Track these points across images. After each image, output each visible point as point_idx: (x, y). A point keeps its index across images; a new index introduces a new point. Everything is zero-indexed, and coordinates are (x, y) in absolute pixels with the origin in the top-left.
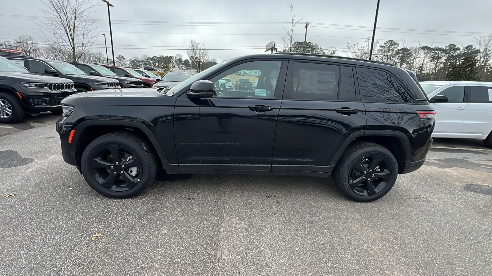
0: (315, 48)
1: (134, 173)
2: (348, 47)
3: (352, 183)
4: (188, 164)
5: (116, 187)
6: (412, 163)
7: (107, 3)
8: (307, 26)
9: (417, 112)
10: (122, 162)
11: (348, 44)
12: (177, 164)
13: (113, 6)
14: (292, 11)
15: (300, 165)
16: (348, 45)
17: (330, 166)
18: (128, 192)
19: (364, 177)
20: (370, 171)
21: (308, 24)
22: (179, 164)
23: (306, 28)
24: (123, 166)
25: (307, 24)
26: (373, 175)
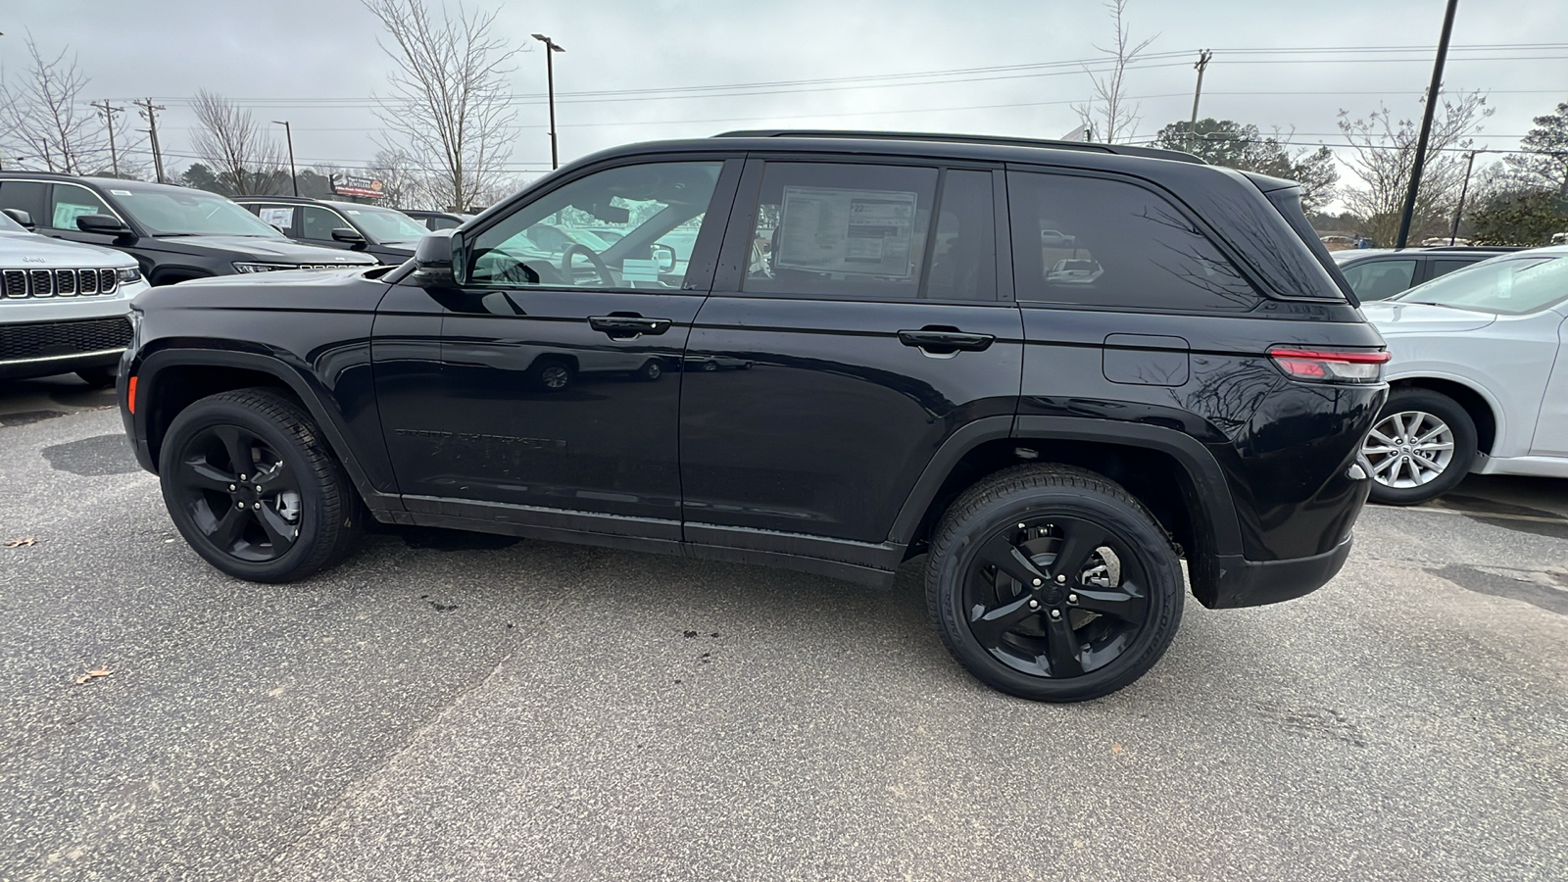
0: (1247, 141)
1: (290, 512)
2: (1341, 125)
3: (981, 620)
4: (428, 498)
5: (247, 548)
6: (1248, 567)
7: (545, 44)
8: (1203, 62)
9: (1275, 350)
10: (259, 474)
11: (1343, 113)
12: (398, 496)
13: (563, 51)
14: (1119, 13)
15: (781, 531)
16: (1343, 119)
17: (888, 545)
18: (270, 565)
19: (1034, 603)
20: (1056, 579)
21: (1208, 56)
22: (404, 496)
23: (1201, 71)
24: (259, 488)
25: (1203, 57)
26: (1073, 597)
